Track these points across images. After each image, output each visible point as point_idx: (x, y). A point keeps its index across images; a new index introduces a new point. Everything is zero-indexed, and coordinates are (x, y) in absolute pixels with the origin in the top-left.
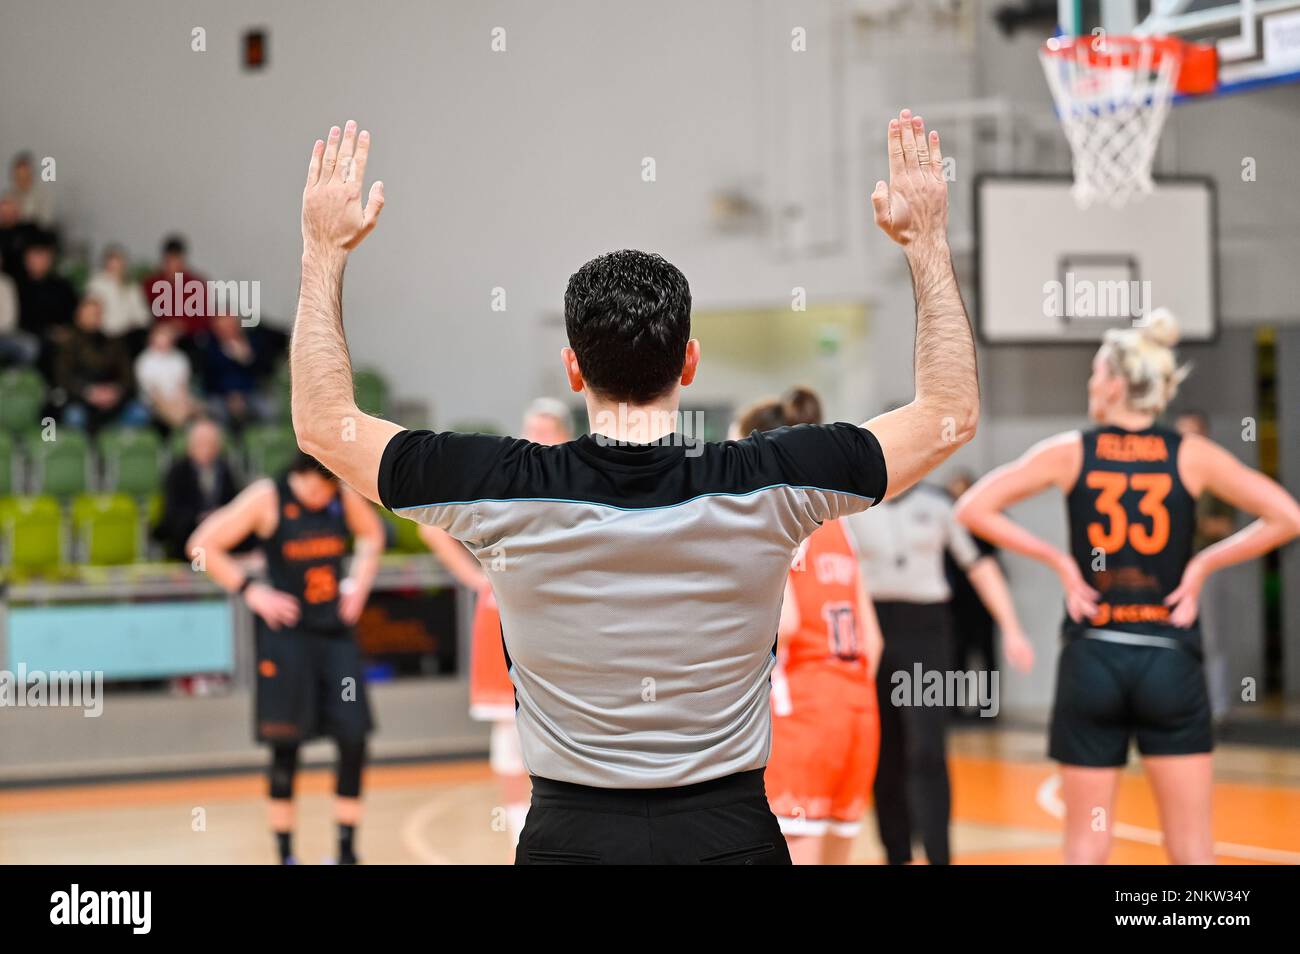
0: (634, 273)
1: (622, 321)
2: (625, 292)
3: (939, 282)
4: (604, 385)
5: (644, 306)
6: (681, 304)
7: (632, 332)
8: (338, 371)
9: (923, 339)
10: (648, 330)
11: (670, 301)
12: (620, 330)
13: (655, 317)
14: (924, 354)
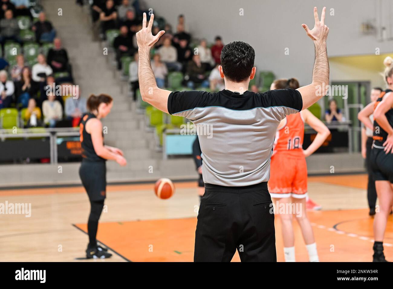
0: (239, 46)
1: (235, 59)
2: (236, 51)
3: (322, 52)
4: (228, 76)
5: (241, 55)
6: (251, 56)
7: (237, 62)
8: (152, 78)
9: (316, 67)
10: (241, 62)
11: (248, 55)
12: (234, 61)
13: (244, 58)
14: (315, 71)
